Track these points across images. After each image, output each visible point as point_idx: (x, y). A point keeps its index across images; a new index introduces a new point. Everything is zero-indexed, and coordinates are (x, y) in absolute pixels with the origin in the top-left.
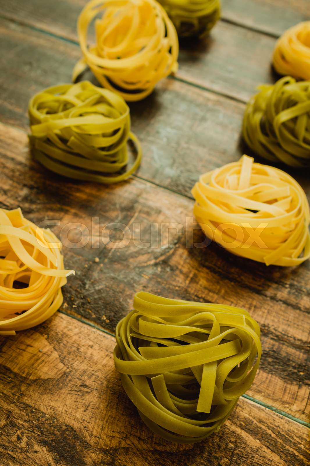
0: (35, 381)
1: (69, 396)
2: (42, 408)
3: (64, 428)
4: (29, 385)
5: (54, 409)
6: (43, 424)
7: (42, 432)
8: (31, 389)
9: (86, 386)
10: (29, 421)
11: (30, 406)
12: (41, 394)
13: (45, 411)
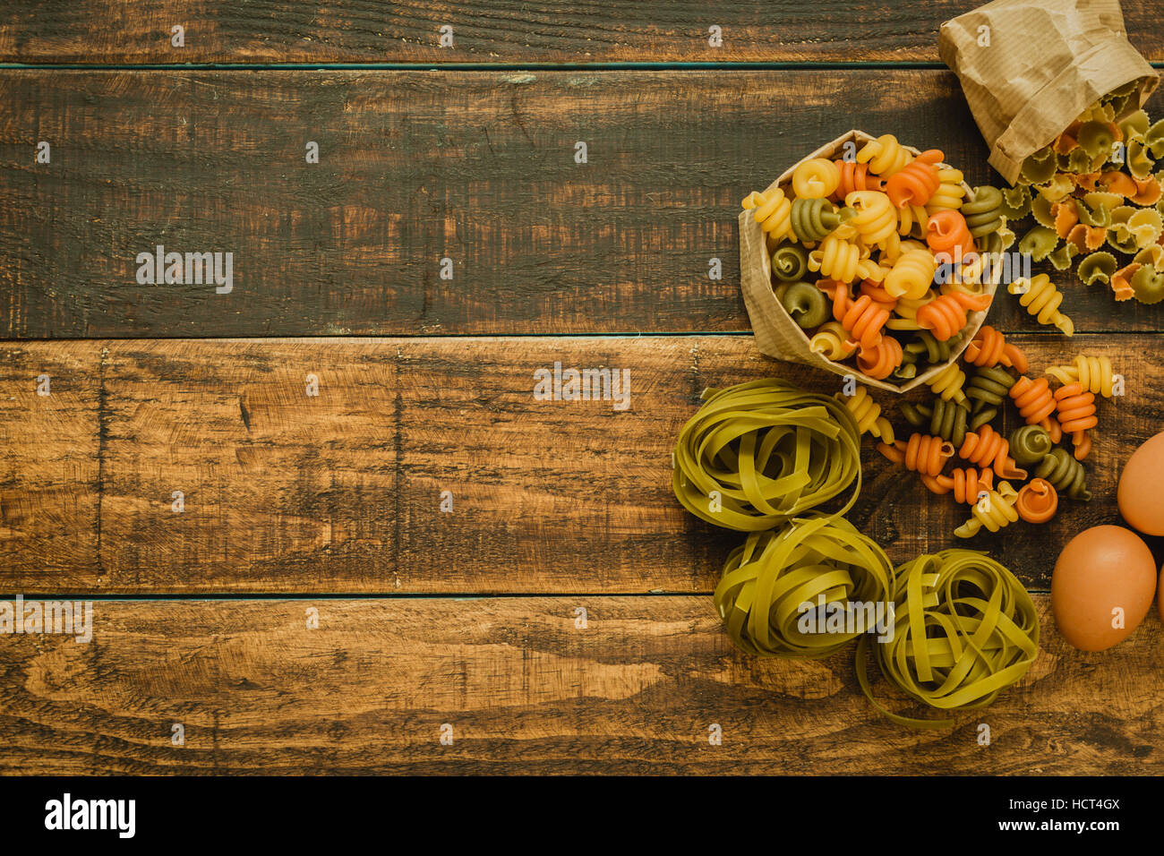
0: (1033, 685)
1: (1076, 684)
2: (1058, 709)
3: (1090, 717)
4: (1030, 693)
5: (1069, 704)
6: (1068, 723)
7: (1070, 731)
8: (1034, 695)
9: (1088, 665)
10: (1052, 728)
11: (1045, 713)
12: (1047, 695)
13: (1062, 710)
